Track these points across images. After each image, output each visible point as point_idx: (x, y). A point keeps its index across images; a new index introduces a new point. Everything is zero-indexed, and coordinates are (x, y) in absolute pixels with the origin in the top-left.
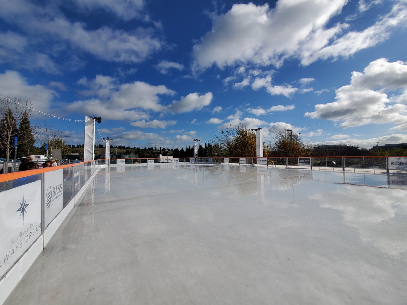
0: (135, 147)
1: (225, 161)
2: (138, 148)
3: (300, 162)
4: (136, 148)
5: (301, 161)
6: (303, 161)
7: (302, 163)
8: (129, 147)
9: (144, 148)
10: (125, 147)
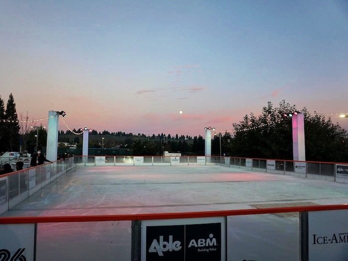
0: (139, 134)
1: (247, 164)
2: (143, 135)
3: (338, 172)
4: (141, 135)
5: (339, 170)
6: (342, 170)
7: (341, 172)
8: (131, 134)
9: (151, 136)
10: (126, 134)
